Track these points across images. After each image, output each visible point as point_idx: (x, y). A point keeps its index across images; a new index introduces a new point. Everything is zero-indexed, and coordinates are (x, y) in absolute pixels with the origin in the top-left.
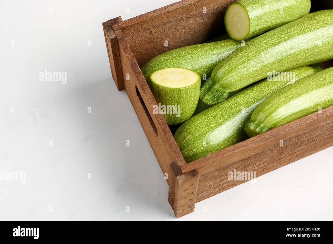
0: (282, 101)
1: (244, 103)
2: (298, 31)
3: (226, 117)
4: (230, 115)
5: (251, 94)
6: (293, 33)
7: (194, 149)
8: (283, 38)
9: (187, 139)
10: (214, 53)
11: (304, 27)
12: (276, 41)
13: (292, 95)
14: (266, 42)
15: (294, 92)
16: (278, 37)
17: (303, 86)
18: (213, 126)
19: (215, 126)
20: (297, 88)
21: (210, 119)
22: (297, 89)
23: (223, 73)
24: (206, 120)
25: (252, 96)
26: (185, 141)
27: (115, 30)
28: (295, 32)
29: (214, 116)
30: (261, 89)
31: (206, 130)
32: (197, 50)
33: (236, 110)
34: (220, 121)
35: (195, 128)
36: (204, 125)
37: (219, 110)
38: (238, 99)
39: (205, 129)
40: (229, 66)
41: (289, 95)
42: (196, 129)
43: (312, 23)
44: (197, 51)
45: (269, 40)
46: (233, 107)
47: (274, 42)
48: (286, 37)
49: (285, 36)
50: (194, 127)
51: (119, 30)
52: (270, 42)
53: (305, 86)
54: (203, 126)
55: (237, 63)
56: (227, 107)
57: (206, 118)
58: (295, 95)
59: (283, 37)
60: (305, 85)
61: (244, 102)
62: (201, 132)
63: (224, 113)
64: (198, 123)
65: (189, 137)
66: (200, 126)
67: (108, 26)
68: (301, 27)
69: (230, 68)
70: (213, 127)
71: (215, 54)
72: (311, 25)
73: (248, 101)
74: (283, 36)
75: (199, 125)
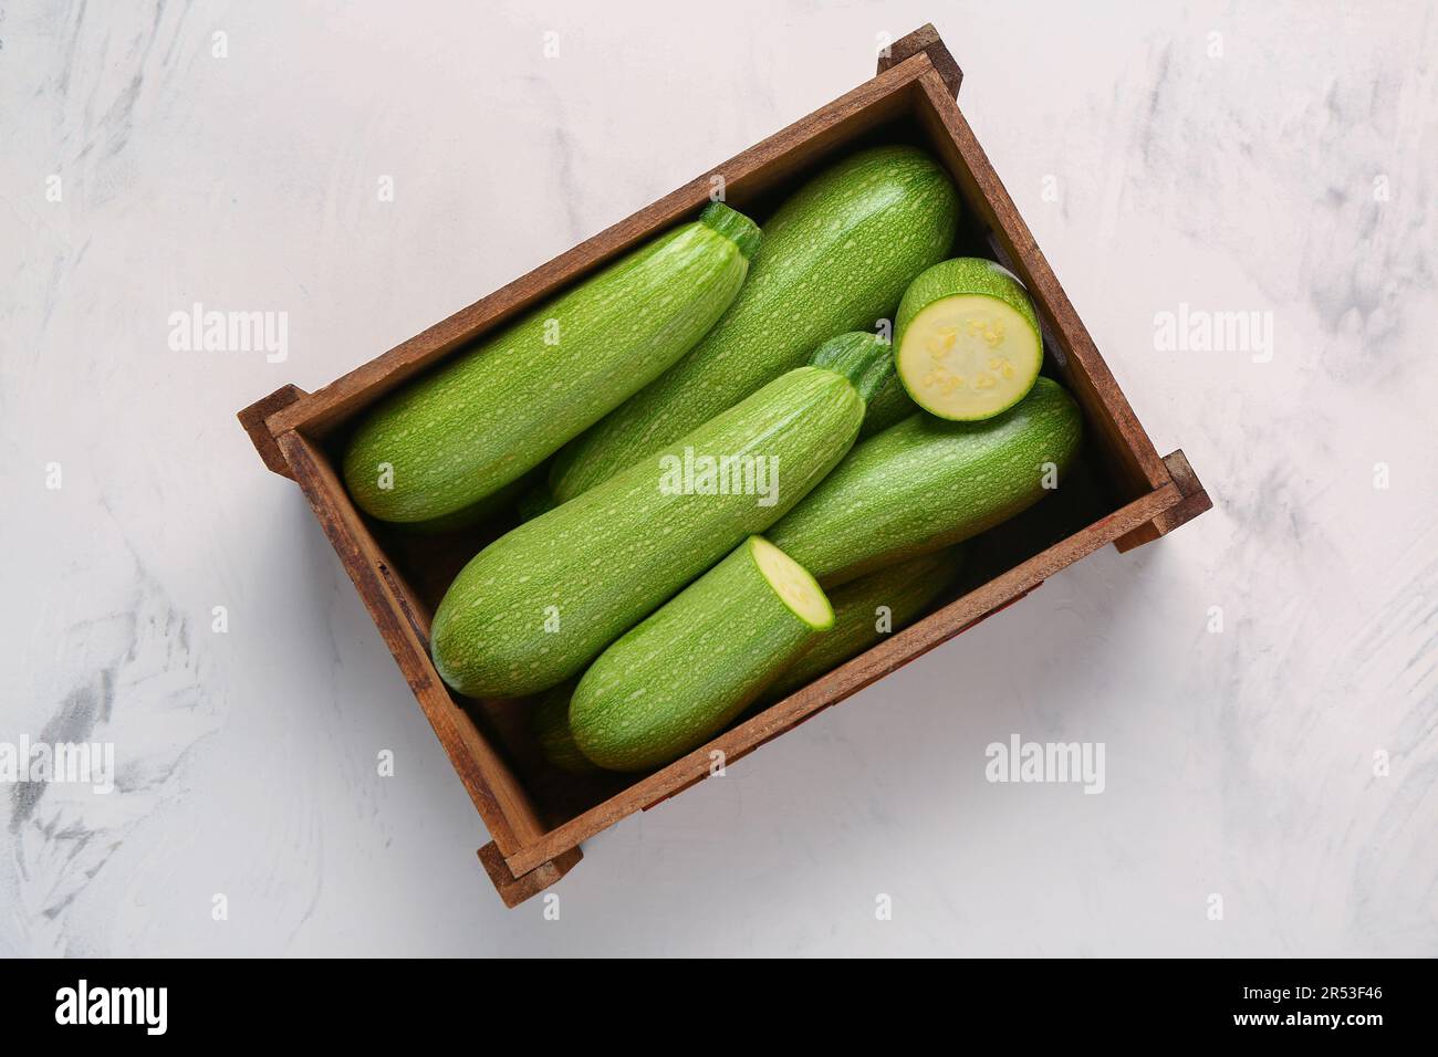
0: (668, 294)
1: (765, 329)
2: (623, 552)
3: (815, 277)
4: (804, 285)
5: (746, 369)
6: (639, 545)
7: (897, 175)
8: (666, 520)
9: (919, 200)
10: (859, 504)
11: (606, 570)
12: (686, 507)
13: (641, 315)
14: (718, 504)
15: (635, 328)
16: (683, 523)
17: (610, 354)
18: (851, 243)
19: (845, 243)
20: (625, 342)
21: (860, 265)
22: (625, 339)
23: (832, 401)
24: (869, 261)
25: (743, 357)
26: (925, 195)
27: (1171, 485)
28: (631, 548)
29: (850, 278)
30: (719, 388)
31: (869, 227)
32: (914, 508)
33: (787, 305)
34: (831, 261)
35: (901, 233)
36: (875, 243)
37: (837, 301)
38: (783, 346)
39: (872, 230)
40: (818, 420)
41: (648, 315)
42: (898, 230)
43: (581, 594)
44: (913, 504)
45: (709, 512)
46: (798, 315)
47: (692, 504)
48: (658, 524)
49: (662, 528)
50: (903, 237)
51: (1161, 486)
52: (705, 504)
53: (601, 355)
54: (877, 239)
55: (796, 428)
56: (815, 312)
57: (871, 269)
58: (632, 317)
59: (668, 524)
60: (602, 359)
61: (766, 333)
62: (883, 219)
63: (822, 288)
64: (892, 252)
65: (915, 206)
66: (885, 240)
67: (1193, 494)
68: (613, 571)
69: (816, 415)
70: (849, 238)
71: (856, 501)
72: (584, 582)
73: (754, 340)
74: (667, 531)
75: (891, 245)
